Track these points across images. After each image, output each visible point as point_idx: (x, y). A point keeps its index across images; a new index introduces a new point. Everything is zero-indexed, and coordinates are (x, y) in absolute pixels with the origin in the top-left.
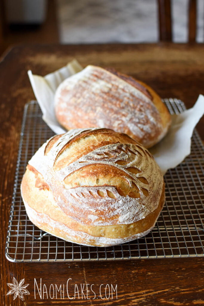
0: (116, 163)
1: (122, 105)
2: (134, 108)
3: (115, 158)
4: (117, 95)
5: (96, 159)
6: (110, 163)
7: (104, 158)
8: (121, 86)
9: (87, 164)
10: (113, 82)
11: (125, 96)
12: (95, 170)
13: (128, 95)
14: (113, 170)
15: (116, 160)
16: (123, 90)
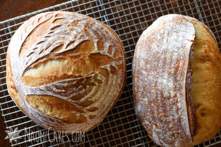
0: (70, 98)
1: (164, 119)
2: (170, 130)
3: (71, 94)
4: (168, 108)
5: (54, 92)
6: (65, 98)
7: (61, 92)
8: (179, 105)
9: (46, 93)
10: (178, 95)
11: (173, 116)
12: (51, 102)
13: (177, 116)
14: (66, 104)
15: (71, 96)
16: (178, 109)
